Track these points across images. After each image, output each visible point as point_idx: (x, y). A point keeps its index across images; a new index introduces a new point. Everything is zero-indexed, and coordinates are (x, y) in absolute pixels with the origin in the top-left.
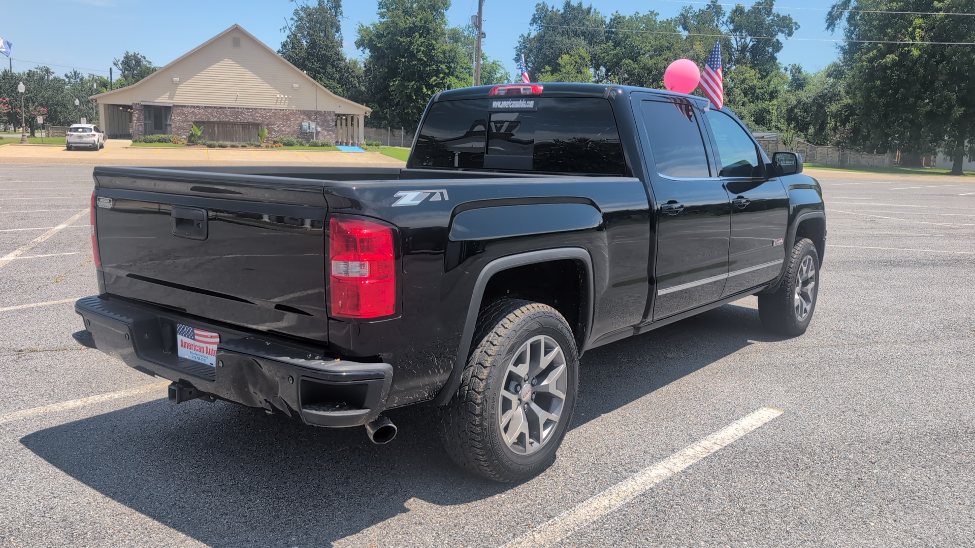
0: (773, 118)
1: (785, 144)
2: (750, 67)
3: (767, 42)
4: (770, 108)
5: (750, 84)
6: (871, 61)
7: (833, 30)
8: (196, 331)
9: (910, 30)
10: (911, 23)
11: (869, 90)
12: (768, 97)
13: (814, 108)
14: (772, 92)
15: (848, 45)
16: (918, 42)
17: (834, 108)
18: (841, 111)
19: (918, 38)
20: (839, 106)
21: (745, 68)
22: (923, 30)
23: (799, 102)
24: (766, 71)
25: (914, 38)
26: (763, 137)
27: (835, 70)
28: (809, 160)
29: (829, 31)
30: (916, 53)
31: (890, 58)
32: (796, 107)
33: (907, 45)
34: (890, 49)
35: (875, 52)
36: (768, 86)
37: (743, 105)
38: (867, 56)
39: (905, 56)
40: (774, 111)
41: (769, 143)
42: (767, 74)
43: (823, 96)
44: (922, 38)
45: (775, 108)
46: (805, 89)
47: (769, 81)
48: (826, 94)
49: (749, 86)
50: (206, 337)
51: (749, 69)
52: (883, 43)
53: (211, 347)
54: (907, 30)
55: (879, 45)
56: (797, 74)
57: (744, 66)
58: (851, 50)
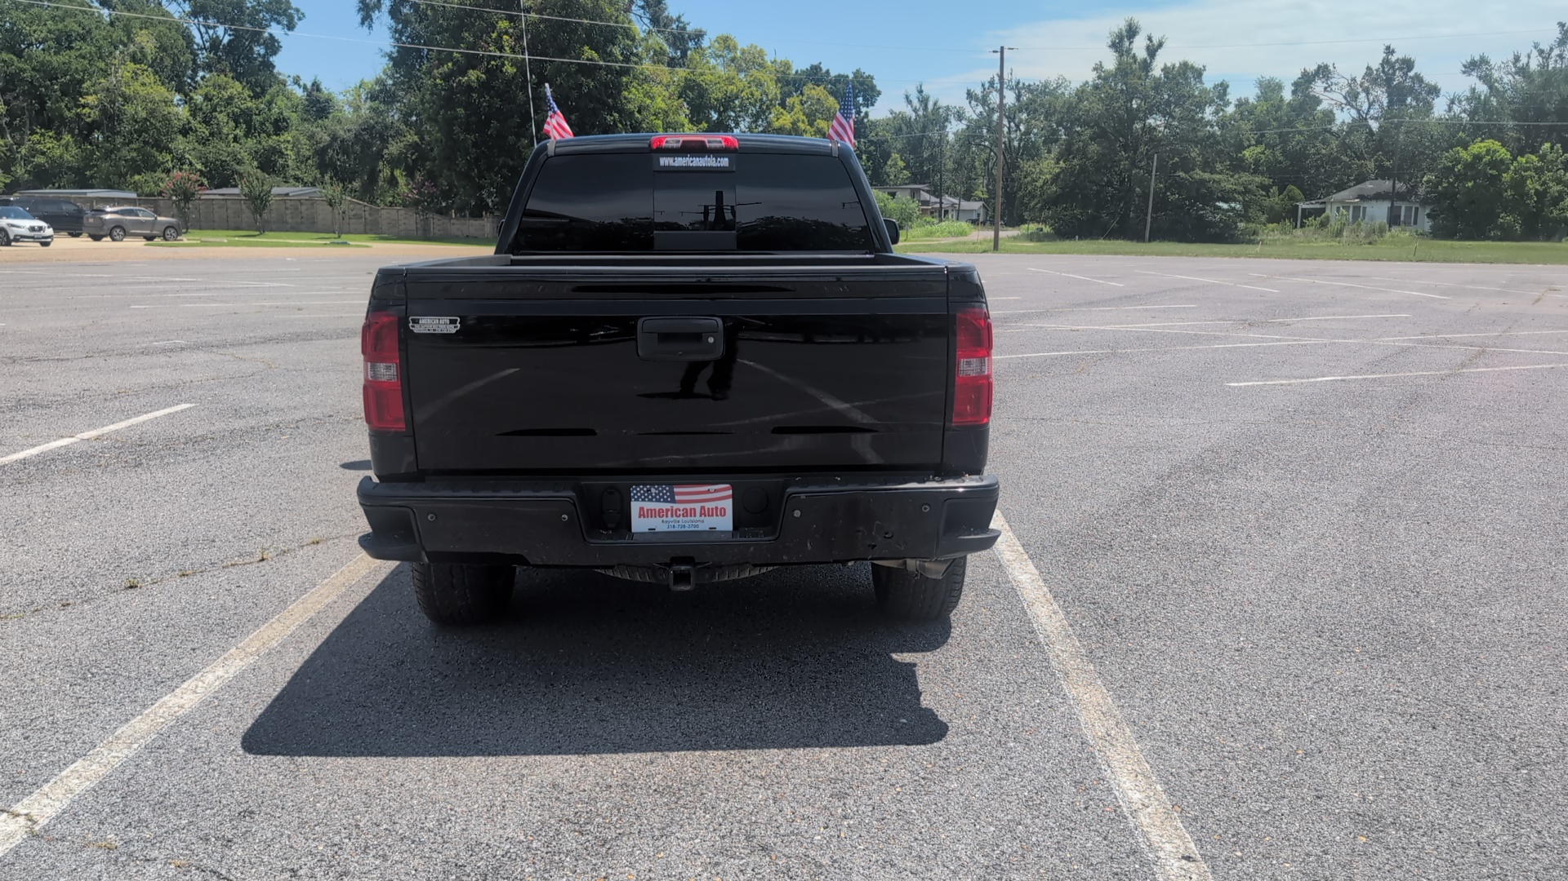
0: (290, 163)
1: (331, 205)
2: (233, 78)
3: (256, 37)
4: (282, 146)
5: (242, 106)
6: (446, 77)
7: (370, 27)
8: (676, 490)
9: (494, 35)
10: (493, 27)
11: (450, 123)
12: (271, 129)
13: (358, 148)
14: (277, 121)
15: (398, 52)
16: (508, 54)
17: (394, 148)
18: (406, 154)
19: (507, 49)
20: (402, 145)
21: (226, 79)
22: (511, 37)
23: (334, 138)
24: (260, 86)
25: (501, 49)
26: (287, 195)
27: (381, 91)
28: (371, 230)
29: (365, 28)
30: (509, 69)
31: (473, 75)
32: (329, 146)
33: (494, 58)
34: (472, 62)
35: (450, 64)
36: (269, 110)
37: (236, 140)
38: (440, 70)
39: (493, 72)
40: (289, 152)
41: (301, 204)
42: (264, 92)
43: (369, 129)
44: (513, 51)
45: (290, 147)
46: (330, 116)
47: (270, 103)
48: (374, 127)
49: (240, 109)
50: (708, 492)
51: (230, 80)
52: (460, 53)
53: (720, 504)
54: (490, 37)
55: (455, 54)
56: (315, 93)
57: (222, 76)
58: (403, 60)
